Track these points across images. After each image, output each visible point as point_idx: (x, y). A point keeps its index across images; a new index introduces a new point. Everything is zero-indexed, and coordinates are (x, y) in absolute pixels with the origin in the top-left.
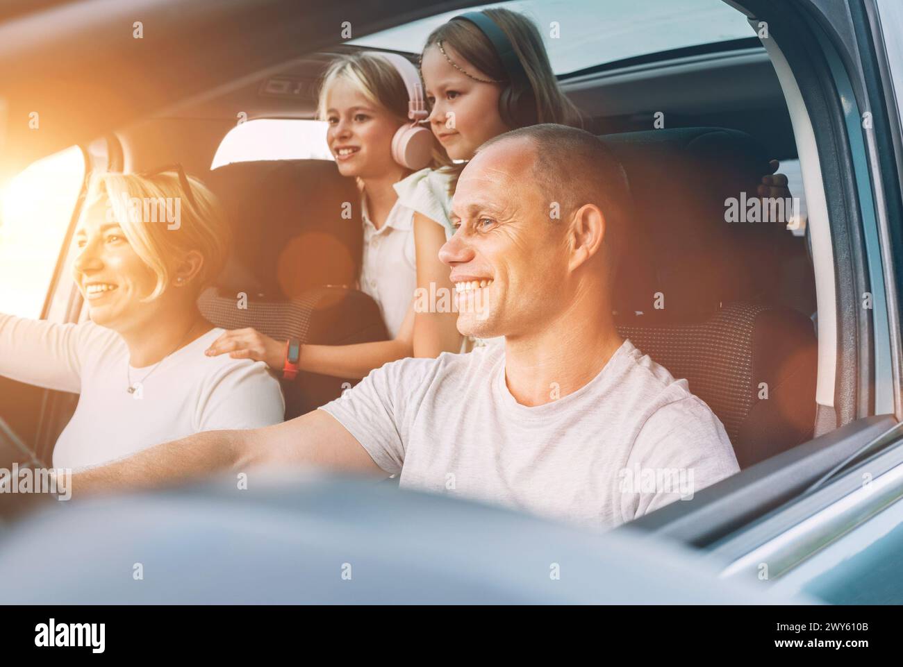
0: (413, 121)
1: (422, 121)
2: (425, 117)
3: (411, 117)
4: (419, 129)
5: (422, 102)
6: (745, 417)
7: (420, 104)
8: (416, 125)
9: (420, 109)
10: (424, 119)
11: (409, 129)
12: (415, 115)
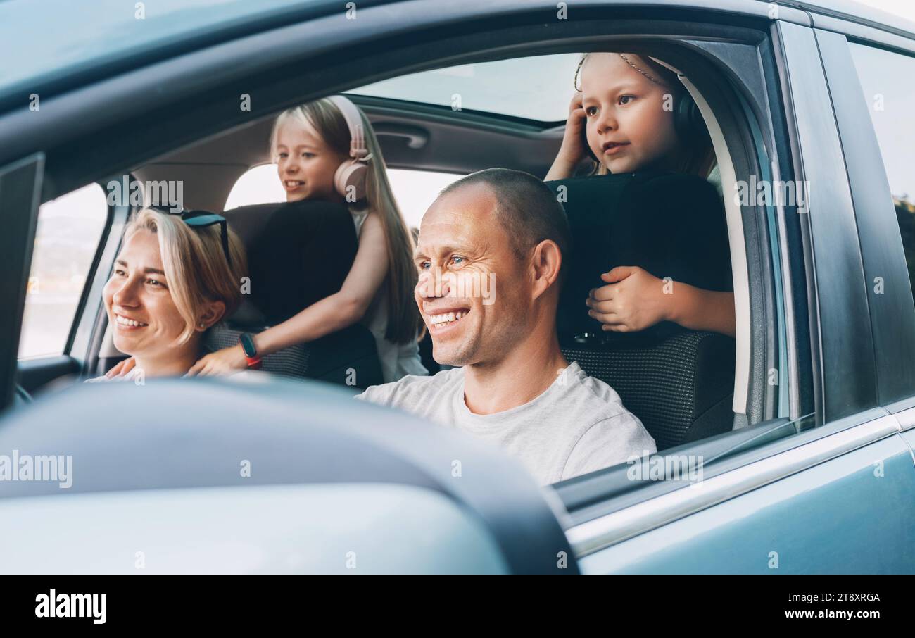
0: (354, 158)
1: (361, 159)
2: (364, 156)
3: (352, 155)
4: (358, 166)
5: (363, 142)
6: (687, 430)
7: (360, 144)
8: (356, 162)
9: (360, 148)
10: (364, 157)
11: (350, 165)
12: (356, 154)
